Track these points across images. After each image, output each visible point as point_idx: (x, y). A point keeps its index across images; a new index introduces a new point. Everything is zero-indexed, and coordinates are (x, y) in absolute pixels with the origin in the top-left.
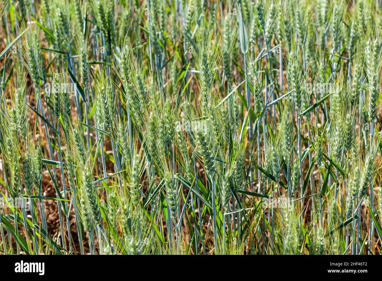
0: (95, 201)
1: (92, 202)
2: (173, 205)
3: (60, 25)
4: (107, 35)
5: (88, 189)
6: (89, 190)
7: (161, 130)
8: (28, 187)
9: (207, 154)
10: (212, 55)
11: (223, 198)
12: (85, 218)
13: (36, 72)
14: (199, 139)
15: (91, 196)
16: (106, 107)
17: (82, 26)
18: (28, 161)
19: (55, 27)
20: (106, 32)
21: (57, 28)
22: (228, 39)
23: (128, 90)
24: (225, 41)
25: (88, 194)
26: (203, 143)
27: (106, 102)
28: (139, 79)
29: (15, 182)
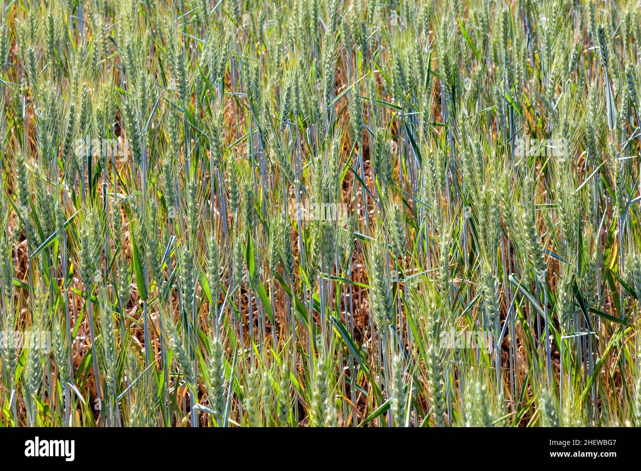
1: (383, 292)
2: (492, 312)
3: (397, 74)
4: (451, 92)
5: (377, 274)
6: (379, 276)
7: (494, 211)
8: (329, 264)
9: (537, 253)
10: (574, 126)
11: (560, 314)
13: (360, 122)
14: (528, 231)
16: (434, 175)
17: (422, 77)
18: (332, 229)
19: (392, 75)
20: (450, 88)
21: (394, 78)
22: (594, 110)
23: (465, 159)
24: (591, 113)
26: (532, 237)
27: (433, 169)
28: (477, 147)
29: (314, 254)
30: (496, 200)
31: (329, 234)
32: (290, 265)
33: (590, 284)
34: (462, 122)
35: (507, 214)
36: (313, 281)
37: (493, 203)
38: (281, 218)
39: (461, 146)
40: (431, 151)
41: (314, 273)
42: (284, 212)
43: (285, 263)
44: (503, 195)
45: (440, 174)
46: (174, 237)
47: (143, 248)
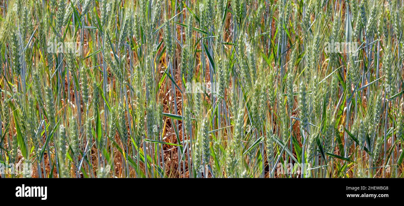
0: (208, 145)
1: (206, 145)
7: (263, 96)
8: (150, 133)
11: (308, 156)
12: (197, 159)
15: (206, 140)
16: (222, 75)
18: (152, 111)
23: (242, 65)
24: (334, 33)
25: (203, 138)
27: (222, 71)
29: (140, 127)
30: (264, 90)
31: (150, 115)
32: (125, 135)
33: (328, 138)
34: (240, 41)
35: (271, 98)
36: (139, 143)
37: (263, 91)
38: (119, 106)
39: (240, 57)
40: (220, 59)
41: (139, 139)
42: (121, 102)
43: (122, 134)
44: (269, 87)
45: (226, 75)
46: (43, 121)
47: (24, 127)
